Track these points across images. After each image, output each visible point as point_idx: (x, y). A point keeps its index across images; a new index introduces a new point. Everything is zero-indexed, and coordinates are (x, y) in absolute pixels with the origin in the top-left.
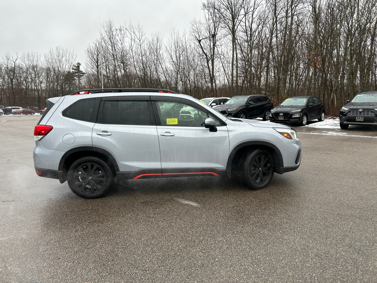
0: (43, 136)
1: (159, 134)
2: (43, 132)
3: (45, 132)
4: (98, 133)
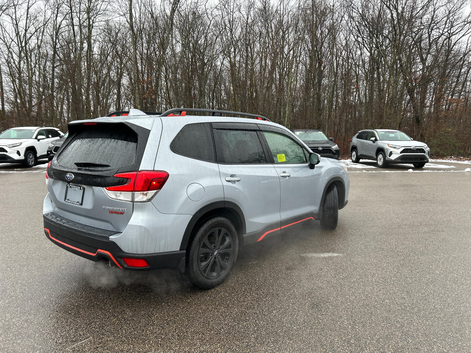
0: (155, 191)
1: (280, 176)
2: (154, 183)
3: (157, 182)
4: (228, 179)
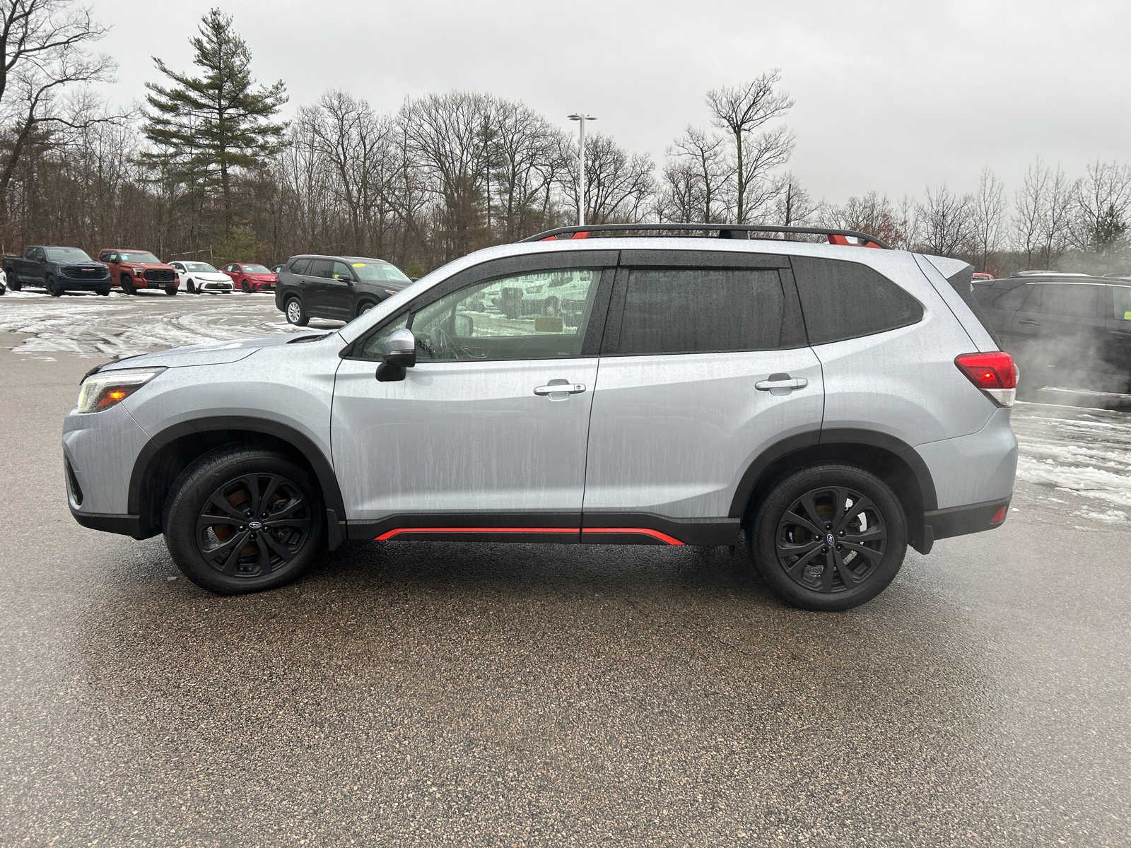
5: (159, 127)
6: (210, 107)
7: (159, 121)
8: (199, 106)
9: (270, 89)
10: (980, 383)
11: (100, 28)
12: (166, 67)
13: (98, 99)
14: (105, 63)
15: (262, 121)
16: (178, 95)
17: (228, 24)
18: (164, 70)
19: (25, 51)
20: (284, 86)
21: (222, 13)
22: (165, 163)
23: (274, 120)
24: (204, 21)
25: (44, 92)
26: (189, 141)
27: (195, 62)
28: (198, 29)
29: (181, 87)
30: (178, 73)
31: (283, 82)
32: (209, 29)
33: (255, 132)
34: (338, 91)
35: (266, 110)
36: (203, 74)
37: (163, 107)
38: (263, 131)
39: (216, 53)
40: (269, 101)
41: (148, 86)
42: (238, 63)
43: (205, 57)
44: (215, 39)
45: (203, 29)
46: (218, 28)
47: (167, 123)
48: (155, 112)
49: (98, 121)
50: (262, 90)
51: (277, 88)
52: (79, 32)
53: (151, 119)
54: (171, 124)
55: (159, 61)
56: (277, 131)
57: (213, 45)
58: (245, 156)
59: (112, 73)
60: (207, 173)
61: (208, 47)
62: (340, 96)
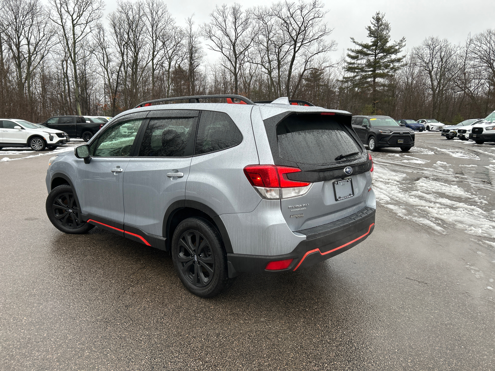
5: (351, 66)
6: (371, 54)
7: (350, 63)
8: (368, 55)
9: (399, 42)
10: (254, 183)
11: (330, 30)
12: (355, 40)
13: (329, 58)
14: (333, 44)
15: (393, 57)
16: (359, 52)
17: (383, 17)
18: (354, 42)
19: (303, 44)
20: (405, 39)
21: (381, 13)
22: (351, 80)
23: (399, 55)
24: (373, 18)
25: (310, 59)
26: (362, 70)
27: (367, 36)
28: (370, 22)
29: (360, 48)
30: (360, 42)
31: (405, 38)
32: (374, 21)
33: (389, 62)
34: (431, 37)
35: (396, 52)
36: (369, 41)
37: (353, 58)
38: (392, 61)
39: (376, 31)
40: (397, 48)
41: (348, 50)
42: (385, 33)
43: (372, 33)
44: (377, 25)
45: (372, 22)
46: (378, 20)
47: (354, 63)
48: (349, 60)
49: (328, 67)
50: (395, 43)
51: (402, 41)
52: (321, 33)
53: (348, 63)
54: (355, 64)
55: (352, 39)
56: (399, 60)
57: (375, 27)
58: (384, 73)
59: (335, 47)
60: (368, 82)
61: (374, 29)
62: (432, 39)
